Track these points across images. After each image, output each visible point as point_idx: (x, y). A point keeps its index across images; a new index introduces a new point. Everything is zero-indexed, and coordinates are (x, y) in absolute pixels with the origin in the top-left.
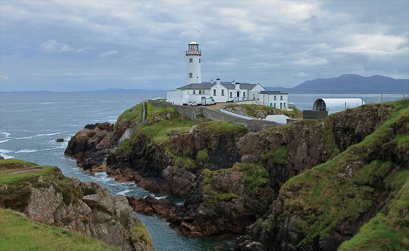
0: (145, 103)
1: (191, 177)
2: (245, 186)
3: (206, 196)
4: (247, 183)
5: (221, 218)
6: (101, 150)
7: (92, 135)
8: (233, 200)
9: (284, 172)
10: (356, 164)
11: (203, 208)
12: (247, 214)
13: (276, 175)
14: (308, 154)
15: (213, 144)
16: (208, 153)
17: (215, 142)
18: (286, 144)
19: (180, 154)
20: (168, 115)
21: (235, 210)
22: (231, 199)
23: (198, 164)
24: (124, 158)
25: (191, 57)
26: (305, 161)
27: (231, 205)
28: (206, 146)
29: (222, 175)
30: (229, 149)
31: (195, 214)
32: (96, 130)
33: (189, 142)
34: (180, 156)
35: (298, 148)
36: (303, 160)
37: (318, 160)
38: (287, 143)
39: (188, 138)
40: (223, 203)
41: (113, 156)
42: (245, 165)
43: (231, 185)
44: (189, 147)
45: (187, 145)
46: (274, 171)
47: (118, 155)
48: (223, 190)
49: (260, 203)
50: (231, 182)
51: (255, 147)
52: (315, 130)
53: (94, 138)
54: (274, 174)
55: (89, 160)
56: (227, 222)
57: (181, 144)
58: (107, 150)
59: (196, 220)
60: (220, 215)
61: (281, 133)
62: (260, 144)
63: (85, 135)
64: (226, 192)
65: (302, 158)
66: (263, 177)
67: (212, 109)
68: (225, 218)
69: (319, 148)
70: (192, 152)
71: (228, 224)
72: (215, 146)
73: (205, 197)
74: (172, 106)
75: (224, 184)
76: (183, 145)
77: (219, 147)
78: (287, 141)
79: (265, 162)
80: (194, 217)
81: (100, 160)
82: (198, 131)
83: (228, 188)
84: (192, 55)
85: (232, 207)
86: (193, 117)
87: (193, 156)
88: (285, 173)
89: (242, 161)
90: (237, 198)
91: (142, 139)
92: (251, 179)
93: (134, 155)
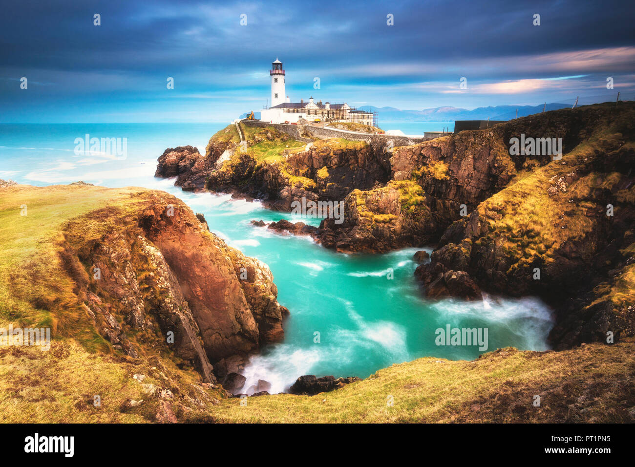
0: (239, 124)
1: (313, 197)
2: (402, 205)
3: (362, 218)
4: (404, 202)
5: (379, 241)
6: (197, 172)
7: (182, 158)
8: (393, 221)
9: (444, 188)
10: (570, 176)
11: (359, 231)
12: (405, 234)
13: (434, 192)
14: (475, 168)
15: (334, 162)
16: (328, 171)
17: (336, 160)
18: (445, 158)
19: (297, 173)
20: (269, 134)
21: (394, 232)
22: (391, 220)
23: (320, 183)
24: (226, 180)
25: (276, 77)
26: (470, 176)
27: (391, 226)
28: (325, 164)
29: (378, 194)
30: (351, 167)
31: (350, 239)
32: (186, 153)
33: (306, 161)
34: (296, 175)
35: (463, 162)
36: (468, 175)
37: (485, 174)
38: (447, 157)
39: (304, 157)
40: (381, 225)
41: (215, 178)
42: (399, 183)
43: (389, 205)
44: (306, 166)
45: (303, 164)
46: (433, 188)
47: (219, 177)
48: (379, 211)
49: (417, 223)
50: (389, 202)
51: (408, 162)
52: (483, 141)
53: (185, 161)
54: (432, 191)
55: (189, 184)
56: (386, 245)
57: (297, 163)
58: (205, 172)
59: (352, 245)
60: (378, 238)
61: (439, 146)
62: (413, 159)
63: (175, 158)
64: (383, 213)
65: (466, 173)
66: (419, 195)
67: (319, 127)
68: (385, 241)
69: (488, 161)
70: (310, 171)
71: (387, 247)
72: (335, 164)
73: (360, 220)
74: (271, 125)
75: (381, 204)
76: (299, 164)
77: (339, 166)
78: (447, 154)
79: (419, 178)
80: (350, 242)
81: (200, 184)
82: (315, 150)
83: (385, 208)
84: (277, 74)
85: (392, 229)
86: (299, 136)
87: (312, 175)
88: (446, 189)
89: (396, 179)
90: (396, 219)
91: (245, 159)
92: (407, 197)
93: (236, 177)
